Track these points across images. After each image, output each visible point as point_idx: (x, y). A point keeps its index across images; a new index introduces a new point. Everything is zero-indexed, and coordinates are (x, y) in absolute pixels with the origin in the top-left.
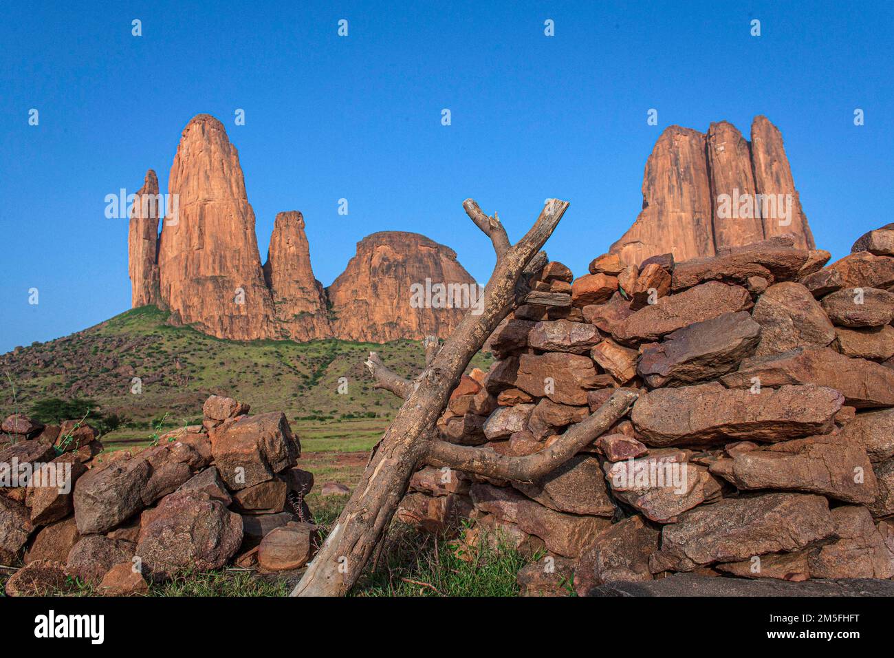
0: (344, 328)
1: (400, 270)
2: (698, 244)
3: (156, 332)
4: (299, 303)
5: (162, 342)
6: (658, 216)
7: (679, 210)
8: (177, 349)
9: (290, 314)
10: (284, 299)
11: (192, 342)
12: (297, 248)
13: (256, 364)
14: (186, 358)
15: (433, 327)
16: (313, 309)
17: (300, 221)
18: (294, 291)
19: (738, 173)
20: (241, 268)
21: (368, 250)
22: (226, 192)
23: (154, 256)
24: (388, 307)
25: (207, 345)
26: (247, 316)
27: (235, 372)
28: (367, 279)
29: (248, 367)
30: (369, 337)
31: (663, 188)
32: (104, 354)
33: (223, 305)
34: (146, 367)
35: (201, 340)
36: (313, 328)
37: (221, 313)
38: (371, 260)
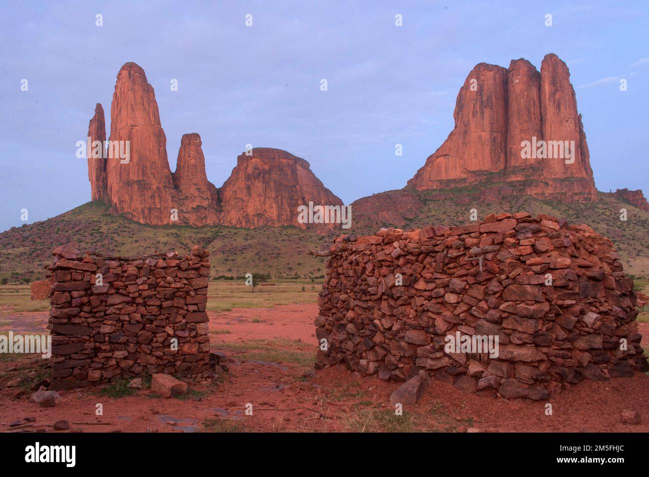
0: (227, 218)
1: (267, 176)
2: (493, 156)
3: (99, 219)
4: (196, 200)
5: (101, 226)
6: (464, 135)
7: (480, 130)
8: (110, 231)
9: (190, 207)
10: (186, 196)
11: (121, 226)
12: (195, 160)
13: (159, 242)
14: (114, 237)
15: (288, 217)
16: (205, 203)
17: (198, 141)
18: (193, 191)
19: (528, 101)
20: (156, 174)
21: (244, 162)
22: (146, 120)
23: (103, 165)
24: (257, 203)
25: (130, 228)
26: (160, 209)
27: (143, 247)
28: (243, 183)
29: (153, 244)
30: (244, 224)
31: (469, 113)
32: (63, 233)
33: (145, 200)
34: (87, 243)
35: (127, 225)
36: (206, 217)
37: (143, 206)
38: (246, 169)
